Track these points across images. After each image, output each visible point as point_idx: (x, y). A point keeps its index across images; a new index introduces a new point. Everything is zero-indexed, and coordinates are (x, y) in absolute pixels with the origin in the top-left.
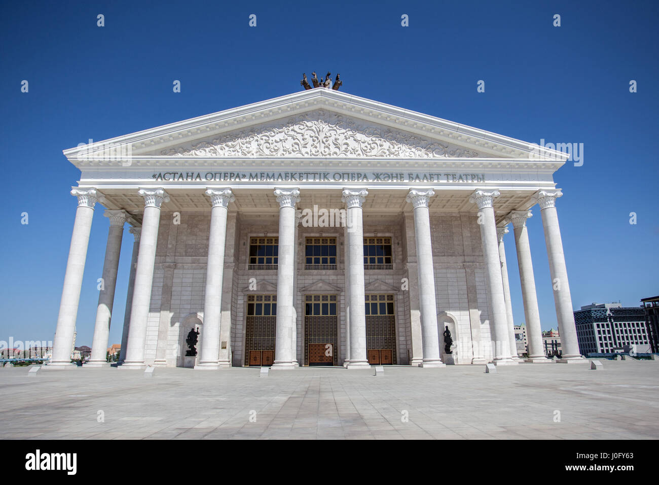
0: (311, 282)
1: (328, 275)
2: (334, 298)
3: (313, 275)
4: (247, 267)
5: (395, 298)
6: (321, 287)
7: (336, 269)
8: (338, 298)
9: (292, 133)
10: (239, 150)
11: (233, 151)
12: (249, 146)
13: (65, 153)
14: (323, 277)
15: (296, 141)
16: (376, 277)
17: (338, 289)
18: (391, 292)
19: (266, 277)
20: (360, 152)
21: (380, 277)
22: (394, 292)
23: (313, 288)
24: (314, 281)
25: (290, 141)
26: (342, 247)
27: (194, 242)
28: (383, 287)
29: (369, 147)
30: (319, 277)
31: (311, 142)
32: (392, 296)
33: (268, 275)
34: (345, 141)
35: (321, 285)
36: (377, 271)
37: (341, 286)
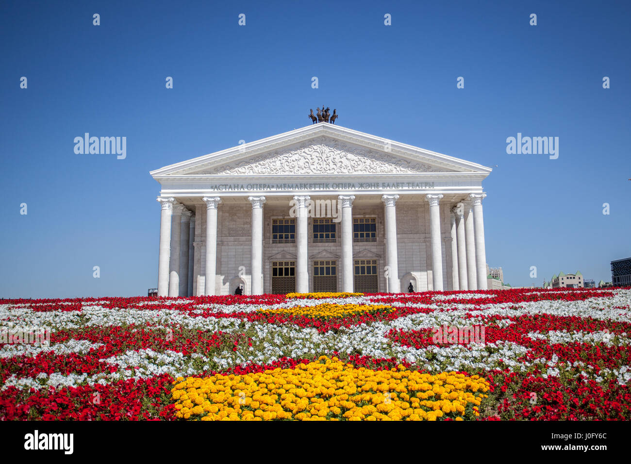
0: (317, 251)
1: (330, 246)
2: (334, 263)
3: (319, 247)
4: (271, 242)
5: (378, 262)
6: (325, 255)
7: (335, 242)
8: (337, 263)
9: (304, 154)
10: (268, 168)
11: (264, 168)
12: (275, 164)
13: (151, 174)
14: (326, 248)
15: (307, 160)
16: (364, 247)
17: (337, 257)
18: (375, 258)
19: (285, 249)
20: (350, 168)
21: (367, 247)
22: (377, 258)
23: (319, 256)
24: (320, 251)
25: (303, 161)
26: (339, 226)
27: (234, 226)
28: (370, 255)
29: (356, 163)
30: (323, 248)
31: (317, 161)
32: (375, 261)
33: (286, 247)
34: (340, 160)
35: (325, 253)
36: (365, 243)
37: (339, 254)
